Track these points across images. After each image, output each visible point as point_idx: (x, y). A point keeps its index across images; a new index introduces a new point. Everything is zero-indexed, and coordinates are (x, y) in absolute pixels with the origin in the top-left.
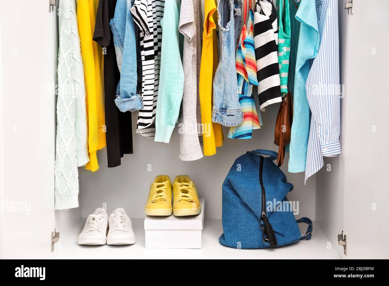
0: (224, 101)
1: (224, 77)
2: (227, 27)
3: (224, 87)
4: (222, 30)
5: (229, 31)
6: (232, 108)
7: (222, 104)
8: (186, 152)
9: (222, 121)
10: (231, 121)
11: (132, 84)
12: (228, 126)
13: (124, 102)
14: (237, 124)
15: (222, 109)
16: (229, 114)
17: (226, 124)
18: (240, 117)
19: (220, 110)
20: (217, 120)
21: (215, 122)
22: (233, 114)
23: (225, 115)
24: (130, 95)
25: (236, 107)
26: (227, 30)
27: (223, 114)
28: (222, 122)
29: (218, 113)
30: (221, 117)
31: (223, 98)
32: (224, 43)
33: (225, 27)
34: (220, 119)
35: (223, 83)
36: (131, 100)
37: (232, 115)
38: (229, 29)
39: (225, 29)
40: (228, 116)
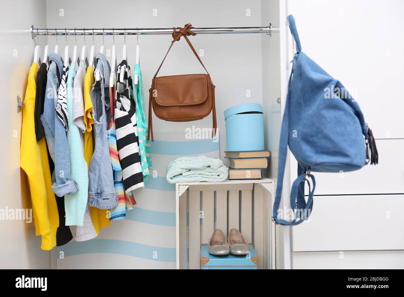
0: (99, 186)
1: (98, 164)
2: (100, 120)
3: (99, 174)
4: (96, 124)
5: (102, 125)
6: (106, 192)
7: (97, 189)
8: (80, 233)
9: (98, 204)
10: (106, 204)
11: (66, 170)
12: (104, 208)
13: (60, 188)
14: (112, 207)
15: (98, 193)
16: (104, 198)
17: (101, 207)
18: (114, 200)
19: (95, 195)
20: (93, 204)
21: (91, 206)
22: (108, 197)
23: (101, 199)
24: (66, 181)
25: (110, 191)
26: (101, 123)
27: (99, 198)
28: (98, 206)
29: (94, 197)
30: (97, 201)
31: (98, 183)
32: (98, 135)
33: (98, 121)
34: (96, 203)
35: (97, 170)
36: (66, 185)
37: (107, 199)
38: (102, 123)
39: (98, 123)
40: (104, 199)
